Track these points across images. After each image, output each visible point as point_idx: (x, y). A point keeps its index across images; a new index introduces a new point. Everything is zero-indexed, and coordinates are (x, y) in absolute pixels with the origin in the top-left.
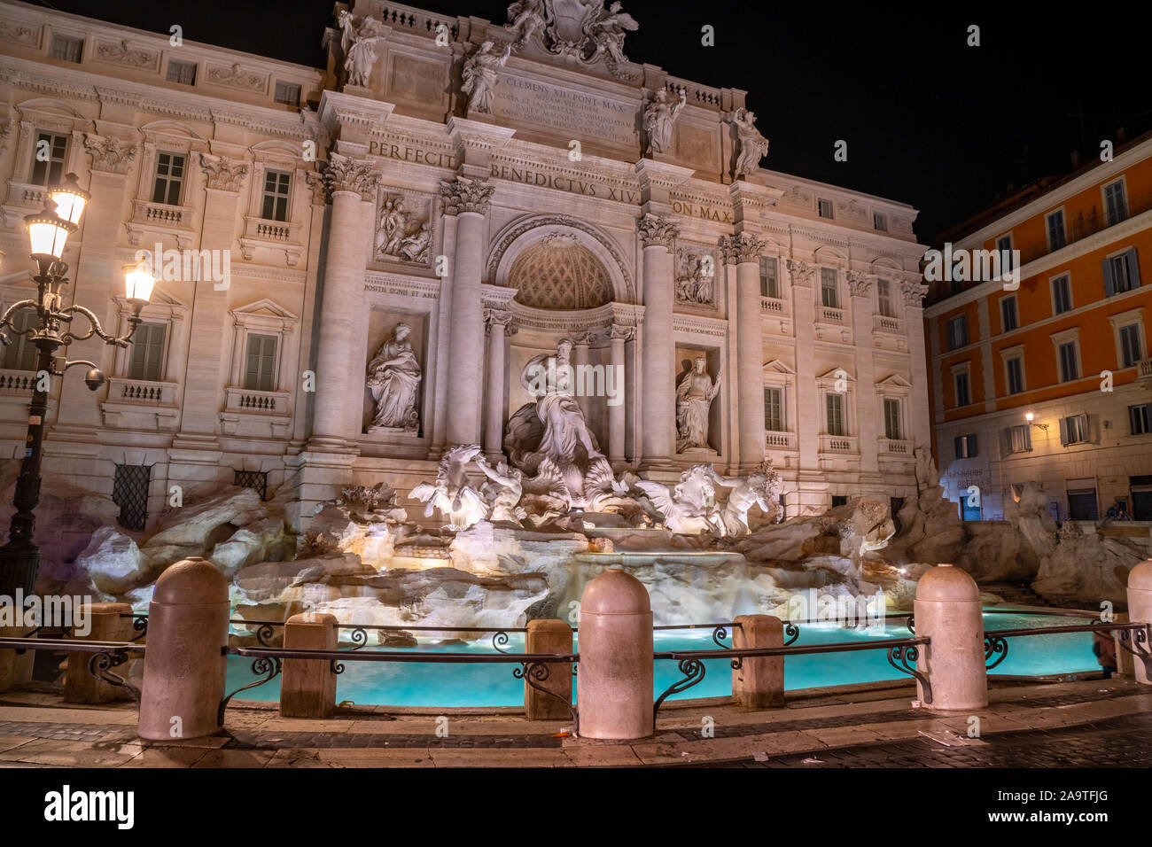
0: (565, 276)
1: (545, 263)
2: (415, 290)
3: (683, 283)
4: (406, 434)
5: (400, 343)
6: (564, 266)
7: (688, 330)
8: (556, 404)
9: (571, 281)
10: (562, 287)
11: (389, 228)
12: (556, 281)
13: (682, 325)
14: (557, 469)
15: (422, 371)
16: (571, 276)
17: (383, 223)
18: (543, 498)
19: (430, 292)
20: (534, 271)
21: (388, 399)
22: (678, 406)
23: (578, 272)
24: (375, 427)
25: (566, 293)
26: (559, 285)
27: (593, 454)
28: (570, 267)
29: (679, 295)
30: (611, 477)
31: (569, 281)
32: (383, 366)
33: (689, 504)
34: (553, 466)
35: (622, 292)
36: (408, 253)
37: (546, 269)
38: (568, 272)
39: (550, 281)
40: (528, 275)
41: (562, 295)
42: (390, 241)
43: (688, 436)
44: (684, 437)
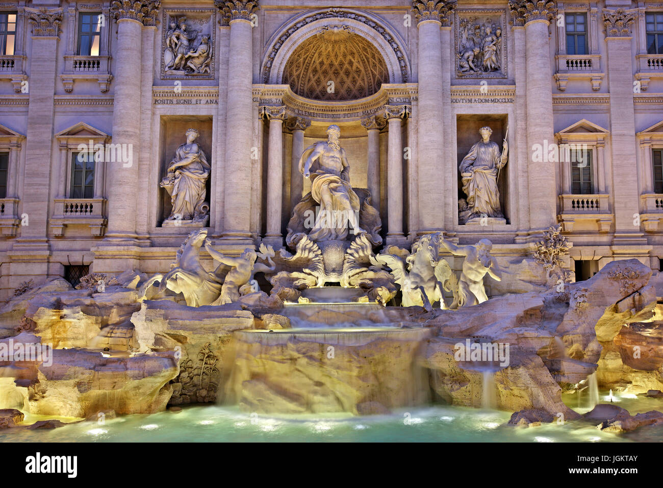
0: (354, 68)
1: (333, 58)
2: (199, 98)
3: (466, 55)
4: (194, 224)
5: (189, 146)
6: (349, 57)
7: (470, 101)
8: (325, 187)
9: (360, 71)
10: (354, 78)
11: (173, 46)
12: (347, 73)
13: (463, 97)
14: (315, 247)
15: (207, 169)
16: (359, 66)
17: (168, 42)
18: (295, 274)
19: (212, 98)
20: (324, 67)
21: (177, 195)
22: (460, 178)
23: (363, 61)
24: (166, 221)
25: (358, 84)
26: (351, 76)
27: (357, 230)
28: (356, 59)
29: (462, 67)
30: (369, 252)
31: (358, 71)
32: (173, 167)
33: (417, 275)
34: (311, 244)
35: (396, 73)
36: (192, 66)
37: (336, 64)
38: (355, 64)
39: (342, 73)
40: (320, 72)
41: (354, 86)
42: (176, 57)
43: (473, 207)
44: (471, 208)
